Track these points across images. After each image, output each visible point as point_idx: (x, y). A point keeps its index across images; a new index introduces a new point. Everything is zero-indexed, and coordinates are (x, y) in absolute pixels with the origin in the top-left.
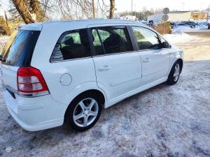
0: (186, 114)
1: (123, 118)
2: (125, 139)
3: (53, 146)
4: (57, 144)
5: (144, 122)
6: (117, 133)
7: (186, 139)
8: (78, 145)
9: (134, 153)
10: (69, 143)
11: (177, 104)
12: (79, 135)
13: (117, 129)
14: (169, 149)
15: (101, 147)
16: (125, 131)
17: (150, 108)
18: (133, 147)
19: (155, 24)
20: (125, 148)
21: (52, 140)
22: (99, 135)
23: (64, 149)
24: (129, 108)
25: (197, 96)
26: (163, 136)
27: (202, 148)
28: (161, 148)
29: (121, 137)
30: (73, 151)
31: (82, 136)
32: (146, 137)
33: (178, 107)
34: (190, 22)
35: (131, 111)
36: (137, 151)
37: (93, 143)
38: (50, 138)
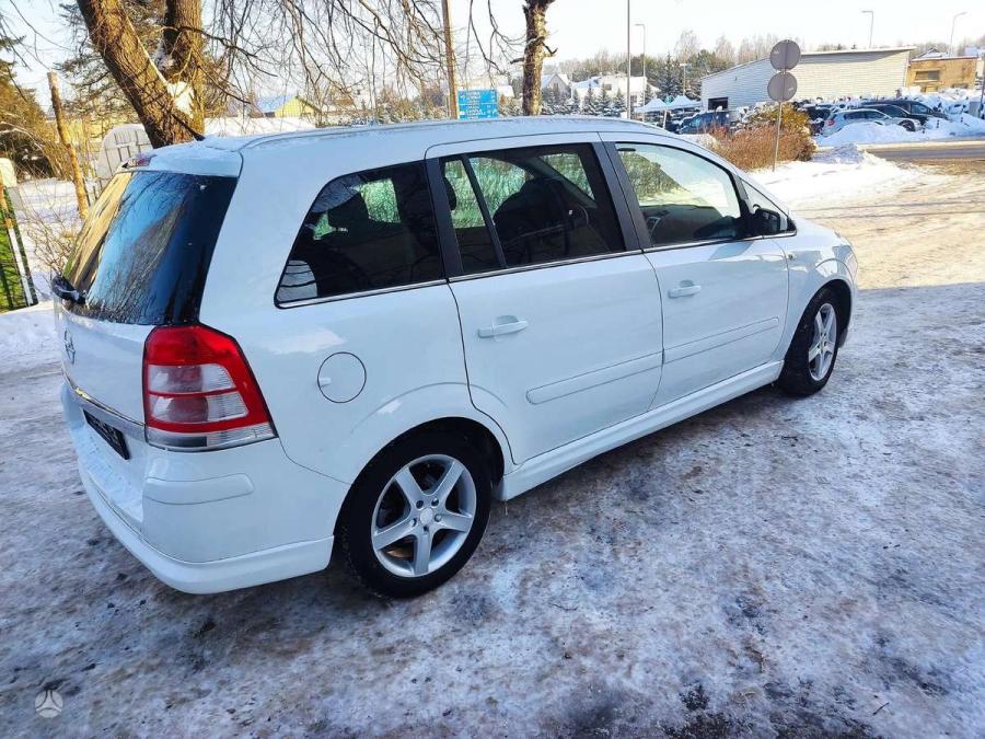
0: (858, 525)
1: (584, 540)
2: (587, 626)
3: (288, 655)
4: (304, 646)
5: (672, 559)
6: (557, 603)
7: (849, 625)
8: (391, 650)
9: (627, 684)
10: (354, 644)
11: (822, 482)
12: (397, 610)
13: (555, 587)
14: (774, 665)
15: (488, 658)
16: (592, 595)
17: (700, 501)
18: (621, 657)
19: (738, 112)
20: (587, 662)
21: (283, 633)
22: (479, 611)
23: (334, 669)
24: (609, 501)
25: (910, 445)
26: (749, 613)
27: (912, 659)
28: (743, 661)
29: (570, 617)
30: (370, 676)
31: (409, 614)
32: (679, 617)
33: (824, 495)
34: (905, 103)
35: (618, 513)
36: (638, 674)
37: (456, 644)
38: (273, 624)
